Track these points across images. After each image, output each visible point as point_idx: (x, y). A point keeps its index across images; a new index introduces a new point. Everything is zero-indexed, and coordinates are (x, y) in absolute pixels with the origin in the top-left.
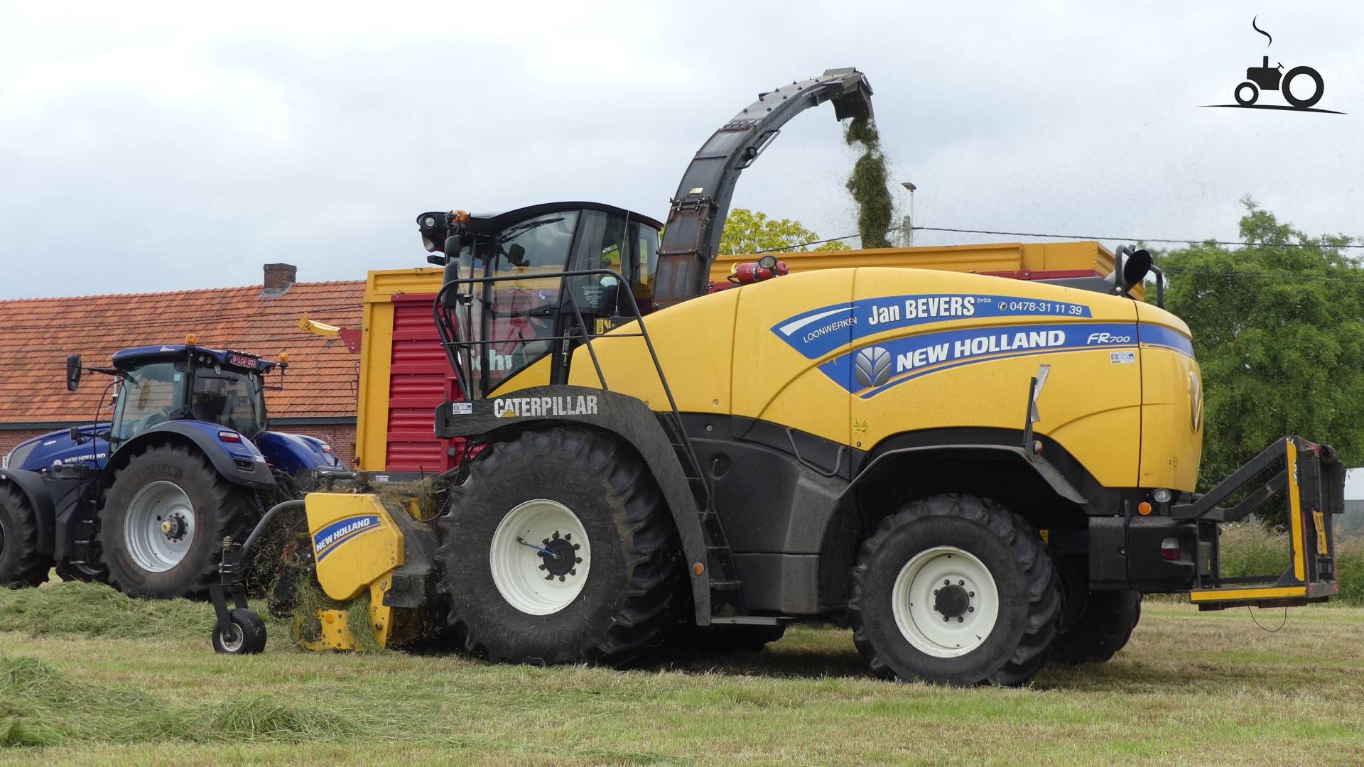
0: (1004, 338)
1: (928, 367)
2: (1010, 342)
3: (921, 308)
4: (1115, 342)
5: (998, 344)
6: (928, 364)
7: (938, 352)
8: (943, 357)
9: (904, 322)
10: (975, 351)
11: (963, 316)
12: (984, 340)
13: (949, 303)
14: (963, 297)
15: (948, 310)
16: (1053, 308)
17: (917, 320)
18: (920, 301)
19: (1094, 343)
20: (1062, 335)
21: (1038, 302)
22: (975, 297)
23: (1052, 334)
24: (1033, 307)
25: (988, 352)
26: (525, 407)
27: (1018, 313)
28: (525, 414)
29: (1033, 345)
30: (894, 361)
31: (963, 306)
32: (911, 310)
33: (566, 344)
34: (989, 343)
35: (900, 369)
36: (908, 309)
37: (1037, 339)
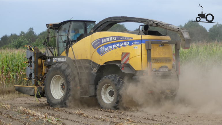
0: (120, 44)
1: (110, 50)
2: (121, 45)
3: (109, 39)
4: (136, 44)
5: (119, 45)
6: (109, 49)
7: (111, 47)
8: (111, 48)
9: (106, 42)
10: (116, 47)
11: (114, 40)
12: (117, 44)
13: (112, 38)
14: (114, 37)
15: (112, 39)
16: (127, 38)
17: (108, 42)
18: (109, 38)
19: (133, 44)
20: (128, 42)
21: (125, 37)
22: (116, 37)
23: (127, 42)
24: (124, 38)
25: (118, 47)
26: (57, 60)
27: (122, 39)
28: (57, 61)
29: (124, 45)
30: (105, 49)
31: (114, 39)
32: (108, 40)
33: (68, 47)
34: (118, 45)
35: (106, 50)
36: (107, 40)
37: (125, 44)
